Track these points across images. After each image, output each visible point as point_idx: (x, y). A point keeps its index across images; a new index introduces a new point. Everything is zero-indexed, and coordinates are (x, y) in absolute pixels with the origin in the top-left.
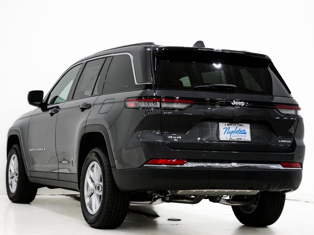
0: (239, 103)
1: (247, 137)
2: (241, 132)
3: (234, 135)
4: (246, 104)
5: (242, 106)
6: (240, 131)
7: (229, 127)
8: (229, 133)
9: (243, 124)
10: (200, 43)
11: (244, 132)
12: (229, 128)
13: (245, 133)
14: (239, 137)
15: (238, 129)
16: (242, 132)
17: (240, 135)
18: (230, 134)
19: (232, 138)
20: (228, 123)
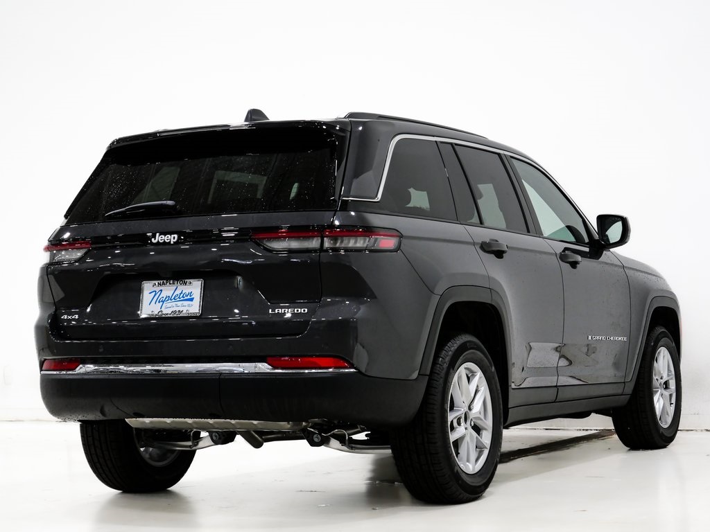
0: (167, 238)
1: (194, 308)
2: (183, 297)
3: (169, 305)
4: (179, 238)
5: (172, 243)
6: (182, 295)
7: (160, 288)
8: (159, 302)
9: (188, 281)
10: (254, 114)
11: (189, 297)
12: (161, 290)
13: (192, 300)
14: (177, 309)
15: (178, 292)
16: (186, 298)
17: (179, 303)
18: (161, 303)
19: (164, 312)
20: (159, 281)
